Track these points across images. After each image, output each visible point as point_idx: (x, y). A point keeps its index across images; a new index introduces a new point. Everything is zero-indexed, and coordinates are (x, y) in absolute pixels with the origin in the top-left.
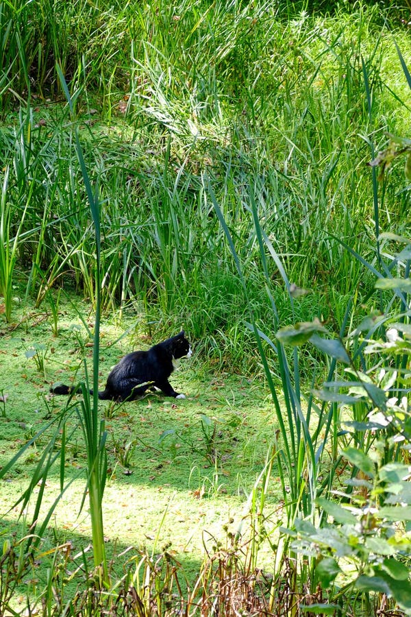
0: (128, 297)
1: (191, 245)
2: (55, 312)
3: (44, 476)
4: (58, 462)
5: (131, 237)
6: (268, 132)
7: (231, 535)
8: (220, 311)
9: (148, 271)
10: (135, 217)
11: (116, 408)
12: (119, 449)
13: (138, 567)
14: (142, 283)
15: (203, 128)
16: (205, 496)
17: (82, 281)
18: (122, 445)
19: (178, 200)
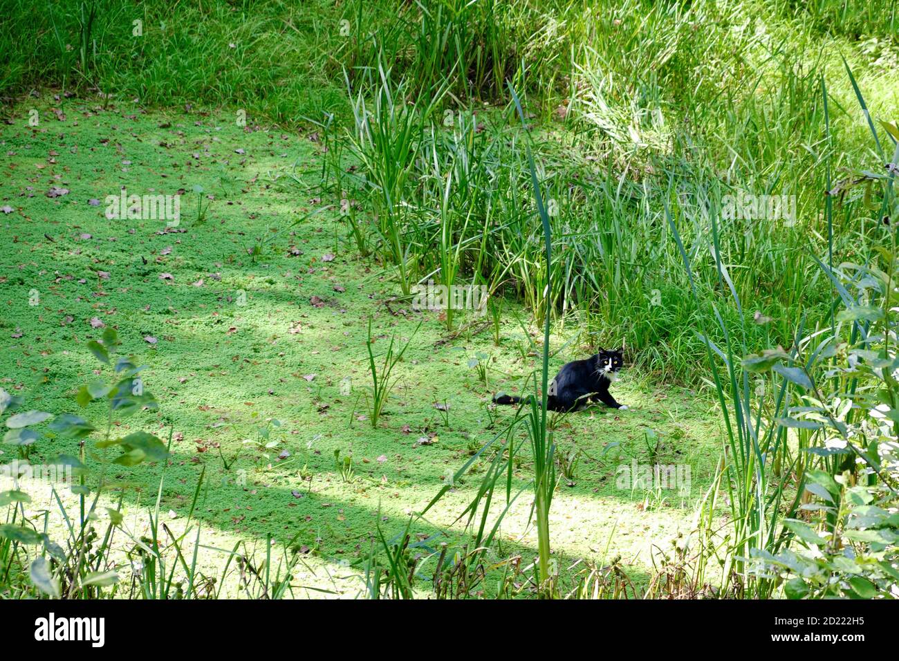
0: (570, 306)
1: (634, 256)
2: (497, 321)
3: (491, 488)
4: (506, 471)
5: (573, 246)
6: (710, 140)
7: (679, 550)
8: (663, 322)
9: (590, 281)
10: (578, 226)
11: (559, 419)
12: (563, 461)
13: (587, 582)
14: (584, 292)
15: (644, 135)
17: (523, 289)
18: (565, 456)
19: (621, 207)
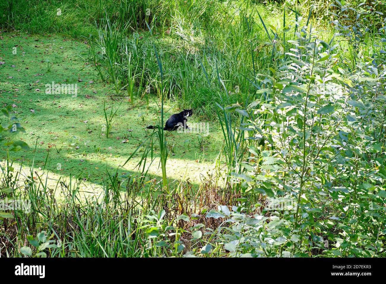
0: (172, 96)
1: (193, 78)
2: (148, 101)
3: (146, 156)
4: (150, 151)
5: (172, 76)
6: (217, 39)
7: (209, 175)
8: (203, 100)
9: (178, 87)
10: (174, 69)
11: (169, 133)
12: (171, 147)
13: (178, 187)
14: (176, 91)
15: (195, 38)
16: (200, 162)
17: (156, 91)
18: (171, 145)
19: (188, 62)
